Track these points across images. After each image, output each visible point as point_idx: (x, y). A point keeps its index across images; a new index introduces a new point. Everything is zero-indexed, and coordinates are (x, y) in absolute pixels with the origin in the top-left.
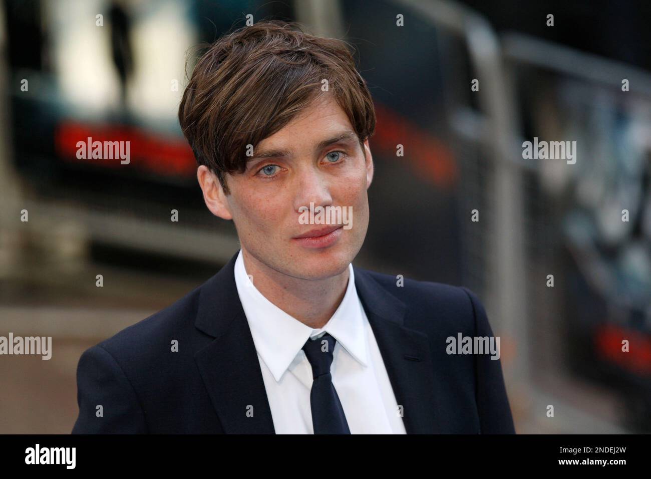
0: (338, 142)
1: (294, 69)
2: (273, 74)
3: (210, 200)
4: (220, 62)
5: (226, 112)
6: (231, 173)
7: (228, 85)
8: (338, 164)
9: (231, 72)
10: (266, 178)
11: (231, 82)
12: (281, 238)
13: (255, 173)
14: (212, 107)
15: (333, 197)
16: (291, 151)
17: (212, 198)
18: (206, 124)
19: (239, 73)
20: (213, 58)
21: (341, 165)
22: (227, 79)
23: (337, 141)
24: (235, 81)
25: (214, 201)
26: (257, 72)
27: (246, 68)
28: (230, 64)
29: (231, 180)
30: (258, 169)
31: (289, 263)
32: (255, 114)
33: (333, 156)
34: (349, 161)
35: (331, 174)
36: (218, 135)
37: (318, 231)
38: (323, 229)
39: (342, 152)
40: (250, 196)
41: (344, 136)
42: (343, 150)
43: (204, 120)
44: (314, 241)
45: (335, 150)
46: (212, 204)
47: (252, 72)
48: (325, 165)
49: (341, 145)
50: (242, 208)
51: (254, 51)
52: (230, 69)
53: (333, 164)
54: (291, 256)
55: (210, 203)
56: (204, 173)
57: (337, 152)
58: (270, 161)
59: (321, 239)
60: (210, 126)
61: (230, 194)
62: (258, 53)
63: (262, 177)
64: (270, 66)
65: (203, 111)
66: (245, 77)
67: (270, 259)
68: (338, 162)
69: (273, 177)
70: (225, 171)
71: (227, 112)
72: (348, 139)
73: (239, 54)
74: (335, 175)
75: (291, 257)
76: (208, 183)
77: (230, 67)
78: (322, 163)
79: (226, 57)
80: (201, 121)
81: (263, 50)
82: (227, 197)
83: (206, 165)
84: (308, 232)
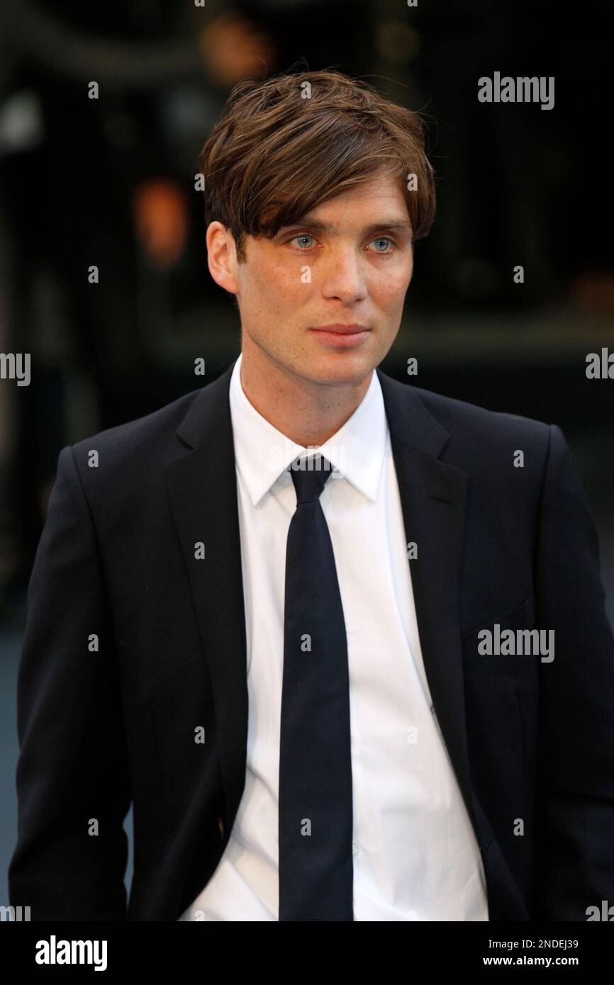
0: (390, 230)
1: (361, 134)
2: (336, 134)
3: (215, 265)
4: (271, 105)
5: (271, 163)
6: (255, 236)
7: (279, 133)
8: (384, 254)
9: (284, 119)
10: (297, 250)
11: (284, 130)
12: (297, 325)
13: (284, 241)
14: (254, 155)
15: (369, 291)
16: (335, 226)
17: (218, 263)
18: (241, 173)
19: (295, 122)
20: (263, 99)
21: (386, 256)
22: (278, 125)
23: (389, 228)
24: (289, 130)
25: (219, 267)
26: (316, 126)
27: (302, 119)
28: (285, 109)
29: (252, 245)
30: (290, 237)
31: (298, 357)
32: (307, 175)
33: (382, 244)
34: (396, 255)
35: (373, 264)
36: (253, 189)
37: (343, 326)
38: (350, 326)
39: (392, 241)
40: (272, 268)
41: (398, 226)
42: (393, 239)
43: (239, 167)
44: (334, 337)
45: (385, 236)
46: (218, 270)
47: (311, 125)
48: (368, 252)
49: (392, 234)
50: (257, 281)
51: (316, 101)
52: (285, 114)
53: (378, 253)
54: (303, 349)
55: (214, 268)
56: (216, 231)
57: (387, 239)
58: (307, 232)
59: (343, 336)
60: (246, 175)
61: (246, 262)
62: (321, 103)
63: (292, 248)
64: (334, 123)
65: (238, 158)
66: (302, 129)
67: (275, 348)
68: (384, 252)
69: (306, 251)
70: (248, 233)
71: (273, 163)
72: (402, 230)
73: (297, 100)
74: (377, 267)
75: (302, 351)
76: (218, 244)
77: (284, 113)
78: (365, 249)
79: (280, 100)
80: (235, 168)
81: (328, 102)
82: (240, 265)
83: (223, 222)
84: (332, 325)
